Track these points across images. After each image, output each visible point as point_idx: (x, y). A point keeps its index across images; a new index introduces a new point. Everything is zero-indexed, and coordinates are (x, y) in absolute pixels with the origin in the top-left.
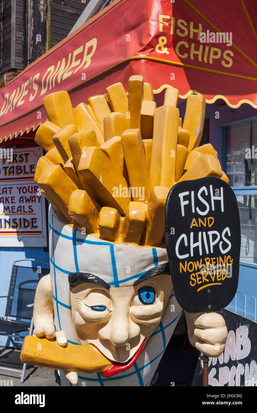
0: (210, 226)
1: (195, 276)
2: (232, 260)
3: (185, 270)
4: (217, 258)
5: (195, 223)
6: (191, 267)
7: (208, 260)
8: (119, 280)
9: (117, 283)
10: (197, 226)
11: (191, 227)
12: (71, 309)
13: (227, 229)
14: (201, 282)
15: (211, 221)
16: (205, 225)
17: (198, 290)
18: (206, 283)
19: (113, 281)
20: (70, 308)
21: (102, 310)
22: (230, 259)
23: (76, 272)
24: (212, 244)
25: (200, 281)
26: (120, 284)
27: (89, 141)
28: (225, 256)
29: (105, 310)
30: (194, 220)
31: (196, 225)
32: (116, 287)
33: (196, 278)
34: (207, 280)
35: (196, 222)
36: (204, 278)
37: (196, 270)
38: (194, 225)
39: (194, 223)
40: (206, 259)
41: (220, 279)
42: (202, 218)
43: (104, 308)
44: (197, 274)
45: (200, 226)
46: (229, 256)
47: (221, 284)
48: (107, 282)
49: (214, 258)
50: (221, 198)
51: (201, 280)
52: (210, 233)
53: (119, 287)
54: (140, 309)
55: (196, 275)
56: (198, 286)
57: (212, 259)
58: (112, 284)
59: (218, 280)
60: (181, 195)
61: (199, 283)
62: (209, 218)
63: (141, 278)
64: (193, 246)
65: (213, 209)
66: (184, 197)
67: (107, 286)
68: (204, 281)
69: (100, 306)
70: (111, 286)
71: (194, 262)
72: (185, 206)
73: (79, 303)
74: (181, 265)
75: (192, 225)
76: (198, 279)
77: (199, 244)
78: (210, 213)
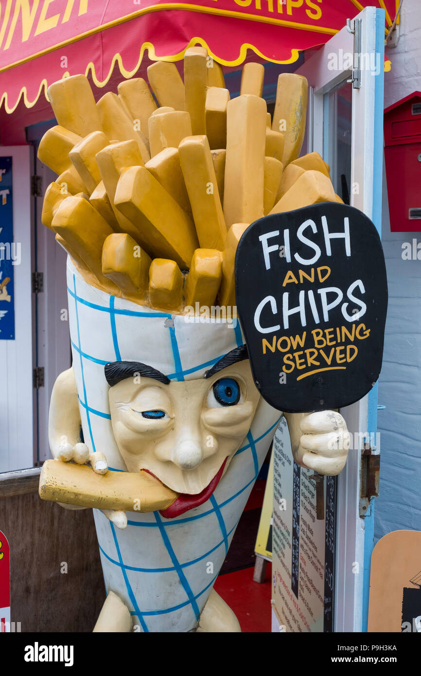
0: (322, 280)
1: (291, 357)
2: (369, 330)
3: (273, 350)
4: (338, 329)
5: (292, 278)
6: (284, 344)
7: (318, 334)
8: (184, 369)
9: (180, 375)
10: (297, 282)
11: (284, 285)
12: (111, 419)
13: (359, 283)
14: (304, 366)
15: (324, 273)
16: (312, 280)
17: (299, 378)
18: (314, 367)
19: (174, 372)
20: (108, 417)
21: (159, 417)
22: (364, 329)
23: (116, 361)
24: (326, 308)
25: (301, 364)
26: (186, 377)
27: (129, 157)
28: (354, 326)
29: (164, 416)
30: (290, 273)
31: (294, 280)
32: (179, 381)
33: (294, 360)
34: (318, 364)
35: (293, 276)
36: (310, 361)
37: (294, 349)
38: (291, 281)
39: (289, 278)
40: (314, 332)
41: (344, 361)
42: (307, 269)
43: (162, 415)
44: (296, 355)
45: (302, 281)
46: (362, 325)
47: (345, 368)
48: (165, 374)
49: (332, 329)
50: (346, 235)
51: (306, 363)
52: (323, 292)
53: (183, 380)
54: (218, 413)
55: (294, 357)
56: (298, 372)
57: (327, 331)
58: (173, 376)
59: (339, 362)
60: (264, 238)
61: (300, 368)
62: (319, 269)
63: (217, 365)
64: (287, 313)
65: (329, 253)
66: (268, 240)
67: (166, 380)
68: (309, 365)
69: (156, 411)
70: (171, 380)
71: (291, 337)
72: (270, 254)
73: (122, 409)
74: (265, 342)
75: (286, 281)
76: (298, 362)
77: (301, 309)
78: (324, 260)
